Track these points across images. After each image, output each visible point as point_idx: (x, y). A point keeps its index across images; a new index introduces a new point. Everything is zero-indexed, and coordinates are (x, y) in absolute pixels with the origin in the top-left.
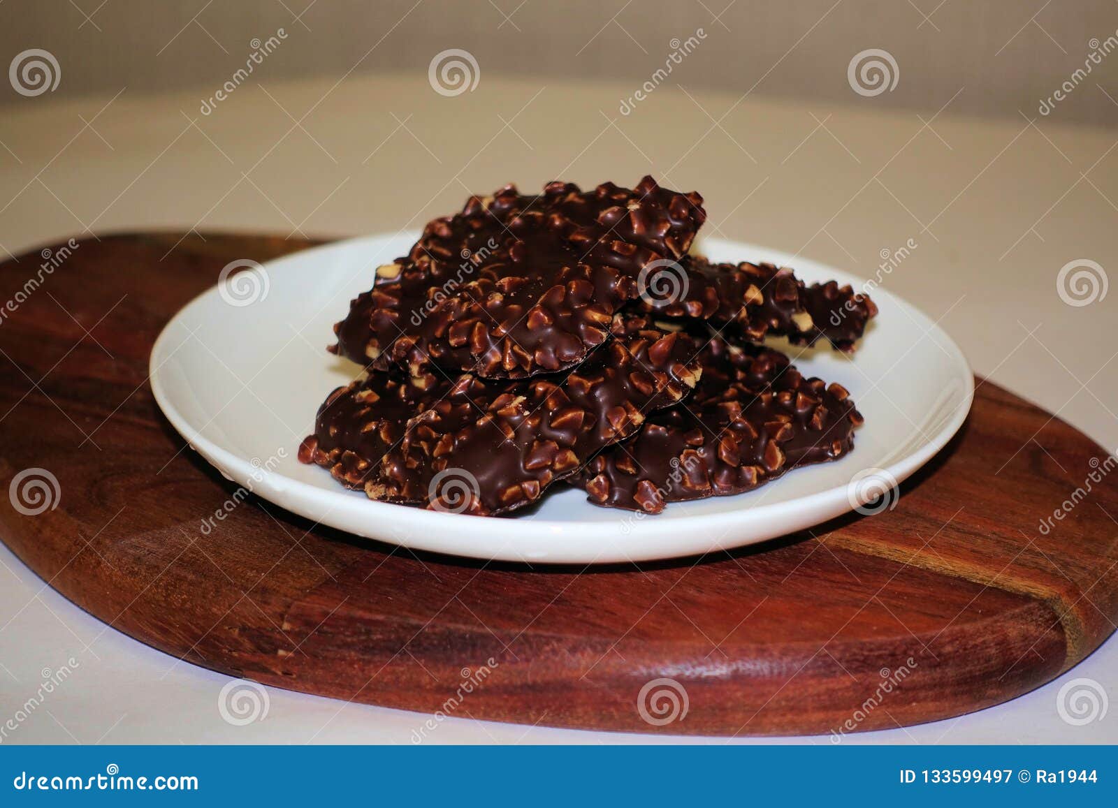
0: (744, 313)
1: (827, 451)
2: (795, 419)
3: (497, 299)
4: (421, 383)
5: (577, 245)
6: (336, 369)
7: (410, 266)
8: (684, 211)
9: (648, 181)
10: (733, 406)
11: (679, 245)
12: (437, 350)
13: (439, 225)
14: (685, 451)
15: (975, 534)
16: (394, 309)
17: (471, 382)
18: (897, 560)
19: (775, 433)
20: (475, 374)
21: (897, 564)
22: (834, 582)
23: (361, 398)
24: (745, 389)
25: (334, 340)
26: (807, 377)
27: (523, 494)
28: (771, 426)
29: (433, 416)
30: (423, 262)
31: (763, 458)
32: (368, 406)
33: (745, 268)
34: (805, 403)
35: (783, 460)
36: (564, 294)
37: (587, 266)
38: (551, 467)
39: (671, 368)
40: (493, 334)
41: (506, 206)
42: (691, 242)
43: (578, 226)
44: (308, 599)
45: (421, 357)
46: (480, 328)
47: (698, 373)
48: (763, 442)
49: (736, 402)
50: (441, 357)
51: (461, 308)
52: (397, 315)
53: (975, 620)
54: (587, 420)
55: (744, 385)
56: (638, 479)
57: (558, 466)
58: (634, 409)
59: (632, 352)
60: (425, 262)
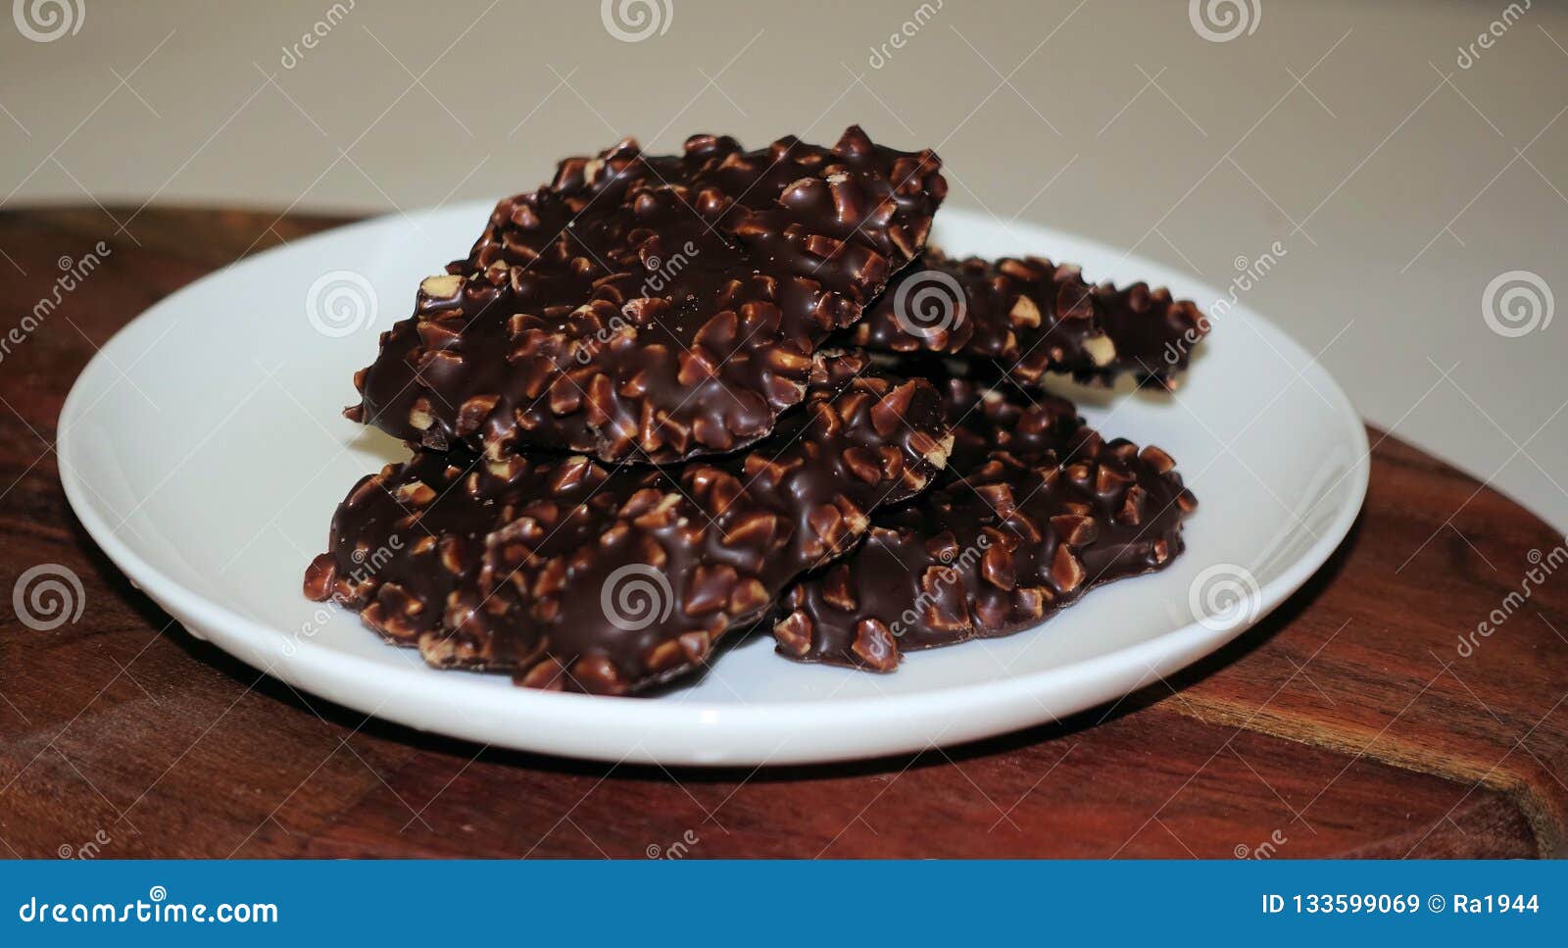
0: (1011, 342)
1: (1147, 556)
2: (1097, 509)
3: (627, 335)
4: (503, 471)
5: (745, 242)
6: (358, 445)
7: (474, 277)
8: (914, 183)
9: (855, 134)
10: (999, 492)
11: (910, 237)
12: (528, 417)
13: (515, 208)
14: (930, 570)
15: (1384, 684)
16: (454, 350)
17: (585, 469)
18: (1267, 732)
19: (1069, 534)
20: (593, 457)
21: (1270, 740)
22: (1174, 773)
23: (405, 495)
24: (1014, 461)
25: (356, 399)
26: (1108, 437)
27: (681, 656)
28: (1064, 522)
29: (528, 527)
30: (498, 271)
31: (1050, 574)
32: (419, 509)
33: (1008, 267)
34: (1110, 481)
35: (1082, 576)
36: (736, 326)
37: (768, 278)
38: (727, 610)
39: (908, 438)
40: (623, 393)
41: (621, 176)
42: (928, 232)
43: (749, 210)
44: (335, 833)
45: (501, 430)
46: (601, 384)
47: (949, 443)
48: (1050, 548)
49: (1004, 485)
50: (536, 430)
51: (567, 351)
52: (460, 360)
53: (1403, 831)
54: (781, 530)
55: (1013, 454)
56: (858, 617)
57: (736, 607)
58: (852, 508)
59: (845, 414)
60: (500, 271)
